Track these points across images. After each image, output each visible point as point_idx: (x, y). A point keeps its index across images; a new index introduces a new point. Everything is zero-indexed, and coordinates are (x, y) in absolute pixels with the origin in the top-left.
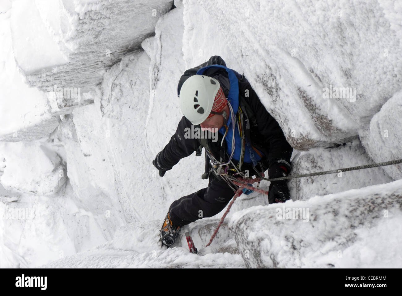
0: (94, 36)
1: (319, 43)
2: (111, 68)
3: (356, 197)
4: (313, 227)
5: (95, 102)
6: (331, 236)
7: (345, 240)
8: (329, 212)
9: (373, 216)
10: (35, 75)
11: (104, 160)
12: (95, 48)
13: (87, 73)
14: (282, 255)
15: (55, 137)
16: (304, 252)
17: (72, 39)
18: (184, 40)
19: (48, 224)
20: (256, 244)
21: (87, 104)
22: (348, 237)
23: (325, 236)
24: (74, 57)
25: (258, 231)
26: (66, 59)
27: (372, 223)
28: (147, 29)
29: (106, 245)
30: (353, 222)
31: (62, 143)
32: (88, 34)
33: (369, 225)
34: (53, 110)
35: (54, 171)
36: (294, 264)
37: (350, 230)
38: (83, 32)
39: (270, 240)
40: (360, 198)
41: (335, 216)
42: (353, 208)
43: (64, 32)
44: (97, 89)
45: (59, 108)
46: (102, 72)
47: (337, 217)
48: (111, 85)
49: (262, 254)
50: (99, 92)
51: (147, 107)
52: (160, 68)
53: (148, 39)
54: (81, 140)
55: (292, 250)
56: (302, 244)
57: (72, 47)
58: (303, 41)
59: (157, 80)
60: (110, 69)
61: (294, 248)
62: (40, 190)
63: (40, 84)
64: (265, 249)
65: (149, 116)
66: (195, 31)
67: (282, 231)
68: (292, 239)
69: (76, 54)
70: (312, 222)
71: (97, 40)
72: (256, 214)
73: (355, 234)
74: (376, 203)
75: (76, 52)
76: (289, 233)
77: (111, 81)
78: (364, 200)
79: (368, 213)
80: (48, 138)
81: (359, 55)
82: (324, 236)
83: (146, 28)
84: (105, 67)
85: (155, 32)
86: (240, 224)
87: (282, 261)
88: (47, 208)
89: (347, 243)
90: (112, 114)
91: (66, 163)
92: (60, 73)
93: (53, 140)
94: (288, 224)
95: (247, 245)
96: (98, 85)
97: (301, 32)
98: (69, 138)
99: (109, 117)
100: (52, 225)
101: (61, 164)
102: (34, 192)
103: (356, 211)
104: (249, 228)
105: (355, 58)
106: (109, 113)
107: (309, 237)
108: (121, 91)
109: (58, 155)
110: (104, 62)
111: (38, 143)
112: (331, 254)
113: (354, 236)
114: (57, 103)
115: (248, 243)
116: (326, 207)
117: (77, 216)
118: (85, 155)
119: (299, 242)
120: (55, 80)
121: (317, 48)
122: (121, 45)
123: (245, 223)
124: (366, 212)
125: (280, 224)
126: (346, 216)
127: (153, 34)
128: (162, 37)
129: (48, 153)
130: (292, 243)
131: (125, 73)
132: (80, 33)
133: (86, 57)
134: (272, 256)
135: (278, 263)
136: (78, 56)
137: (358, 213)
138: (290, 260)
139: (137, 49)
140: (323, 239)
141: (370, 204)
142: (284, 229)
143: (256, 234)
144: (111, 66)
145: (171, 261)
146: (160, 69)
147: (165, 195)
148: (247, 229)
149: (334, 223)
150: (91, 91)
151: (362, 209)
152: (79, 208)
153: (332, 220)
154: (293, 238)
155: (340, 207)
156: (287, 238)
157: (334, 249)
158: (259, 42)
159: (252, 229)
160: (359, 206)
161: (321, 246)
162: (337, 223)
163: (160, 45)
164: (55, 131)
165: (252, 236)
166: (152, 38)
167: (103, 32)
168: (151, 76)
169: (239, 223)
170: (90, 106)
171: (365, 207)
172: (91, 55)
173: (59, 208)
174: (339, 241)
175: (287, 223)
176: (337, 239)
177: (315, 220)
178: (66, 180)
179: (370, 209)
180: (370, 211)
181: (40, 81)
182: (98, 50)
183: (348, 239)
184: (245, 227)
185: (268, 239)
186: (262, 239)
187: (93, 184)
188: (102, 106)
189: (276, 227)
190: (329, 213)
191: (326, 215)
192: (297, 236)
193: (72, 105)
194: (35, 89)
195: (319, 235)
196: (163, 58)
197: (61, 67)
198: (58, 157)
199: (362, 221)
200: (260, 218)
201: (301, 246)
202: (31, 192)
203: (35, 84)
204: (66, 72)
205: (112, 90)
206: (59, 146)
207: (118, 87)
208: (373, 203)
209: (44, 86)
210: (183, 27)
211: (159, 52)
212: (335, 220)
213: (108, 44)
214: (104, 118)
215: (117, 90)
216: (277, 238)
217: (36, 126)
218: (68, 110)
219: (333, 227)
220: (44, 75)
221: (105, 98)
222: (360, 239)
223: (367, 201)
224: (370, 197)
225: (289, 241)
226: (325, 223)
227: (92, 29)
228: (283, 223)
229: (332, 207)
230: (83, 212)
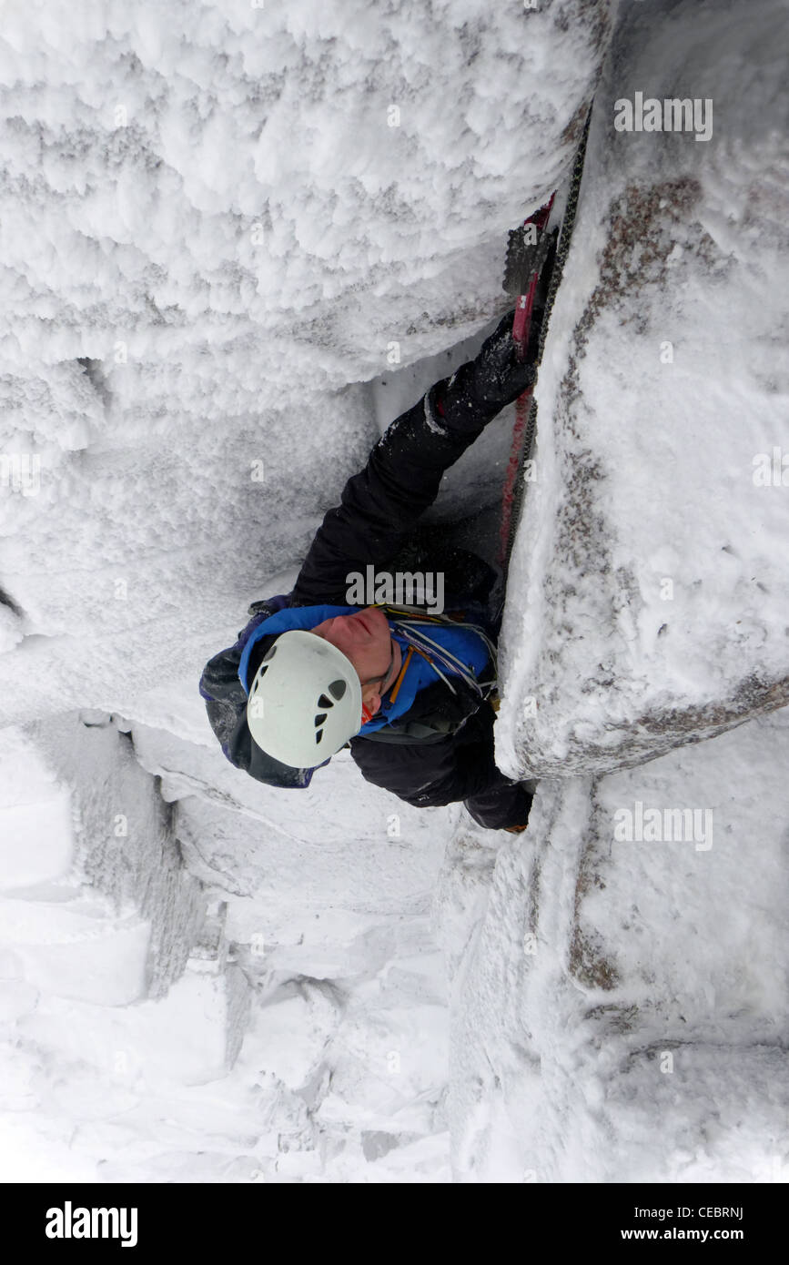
0: (127, 871)
1: (262, 534)
2: (185, 858)
3: (552, 547)
4: (581, 637)
5: (225, 901)
6: (608, 614)
7: (625, 592)
8: (564, 602)
9: (597, 531)
10: (151, 982)
11: (318, 916)
12: (145, 875)
13: (178, 898)
14: (614, 709)
15: (256, 980)
16: (623, 670)
17: (118, 905)
18: (184, 736)
19: (384, 1035)
20: (576, 747)
21: (226, 913)
22: (620, 583)
23: (605, 622)
24: (145, 912)
25: (555, 737)
26: (145, 926)
27: (609, 535)
28: (146, 785)
29: (451, 966)
30: (597, 567)
31: (270, 971)
32: (119, 879)
33: (612, 541)
34: (216, 970)
35: (306, 998)
36: (638, 693)
37: (609, 577)
38: (114, 886)
39: (579, 720)
40: (557, 542)
41: (575, 594)
42: (570, 558)
43: (102, 916)
44: (207, 891)
45: (214, 960)
46: (186, 875)
47: (578, 592)
48: (210, 869)
49: (597, 742)
50: (213, 890)
51: (263, 825)
52: (212, 785)
53: (163, 790)
54: (275, 941)
55: (611, 688)
56: (606, 668)
57: (130, 910)
58: (250, 558)
59: (227, 797)
60: (185, 861)
61: (608, 684)
62: (327, 1030)
63: (168, 980)
64: (591, 735)
65: (277, 828)
66: (176, 716)
67: (571, 694)
68: (591, 681)
69: (143, 908)
70: (572, 637)
71: (134, 869)
72: (521, 729)
73: (620, 570)
74: (576, 517)
75: (140, 906)
76: (580, 683)
77: (204, 866)
78: (562, 536)
79: (590, 536)
80: (254, 992)
81: (304, 479)
82: (606, 625)
83: (144, 786)
84: (180, 868)
85: (156, 774)
86: (528, 761)
87: (624, 713)
88: (358, 1028)
89: (631, 589)
90: (254, 882)
91: (301, 976)
92: (162, 942)
93: (260, 984)
94: (561, 681)
95: (569, 763)
96: (202, 887)
97: (235, 556)
98: (265, 959)
99: (257, 889)
100: (386, 1030)
101: (301, 984)
102: (328, 1041)
103: (578, 557)
104: (542, 749)
105: (306, 486)
106: (250, 886)
107: (599, 654)
108: (224, 856)
109: (285, 984)
110: (171, 866)
111: (256, 1009)
112: (640, 623)
113: (622, 572)
114: (207, 960)
115: (568, 760)
116: (554, 604)
117: (386, 985)
118: (301, 943)
119: (602, 672)
120: (170, 953)
121: (269, 540)
122: (157, 832)
123: (531, 753)
124: (586, 539)
125: (556, 694)
126: (582, 575)
127: (158, 780)
128: (167, 767)
129: (276, 998)
130: (598, 684)
131: (200, 840)
132: (113, 892)
133: (154, 894)
134: (609, 727)
135: (626, 721)
136: (147, 906)
137: (583, 553)
138: (628, 698)
139: (171, 812)
140: (611, 629)
141: (574, 527)
142: (568, 690)
143: (559, 741)
144: (182, 859)
145: (520, 881)
146: (214, 787)
147: (402, 844)
148: (542, 754)
149: (587, 599)
150: (208, 903)
151: (577, 545)
152: (374, 977)
153: (580, 602)
154: (589, 680)
155: (562, 581)
156: (587, 691)
157: (635, 615)
158: (227, 626)
159: (548, 745)
160: (572, 547)
161: (622, 637)
162: (590, 594)
163: (178, 775)
164: (247, 976)
165: (559, 750)
166: (163, 783)
167: (126, 854)
168: (218, 804)
169: (525, 762)
170: (230, 910)
171: (576, 537)
172: (153, 885)
173: (365, 1009)
174: (624, 601)
175: (558, 681)
176: (617, 605)
177: (570, 631)
178: (326, 984)
179: (583, 531)
180: (586, 531)
181: (163, 978)
182: (149, 871)
183: (623, 585)
184: (538, 755)
185: (577, 723)
186: (573, 734)
187: (346, 945)
188: (236, 893)
189: (559, 702)
190: (567, 602)
191: (567, 609)
192: (589, 672)
193: (218, 938)
194: (173, 989)
195: (601, 633)
196: (199, 777)
197: (155, 937)
198: (289, 984)
199: (601, 550)
200: (532, 725)
201: (610, 670)
202: (325, 1045)
203: (164, 987)
204: (165, 931)
205: (218, 870)
206: (272, 978)
207: (217, 858)
208: (573, 522)
209: (173, 975)
210: (163, 732)
211: (188, 780)
212: (583, 597)
213: (146, 853)
214: (255, 897)
215: (220, 862)
216: (580, 707)
217: (229, 1004)
218: (223, 947)
219: (594, 604)
220: (156, 969)
221: (226, 883)
222: (632, 564)
223: (565, 531)
224: (560, 525)
225: (593, 689)
226: (582, 615)
227: (114, 869)
228: (556, 688)
229: (557, 595)
230: (384, 973)
